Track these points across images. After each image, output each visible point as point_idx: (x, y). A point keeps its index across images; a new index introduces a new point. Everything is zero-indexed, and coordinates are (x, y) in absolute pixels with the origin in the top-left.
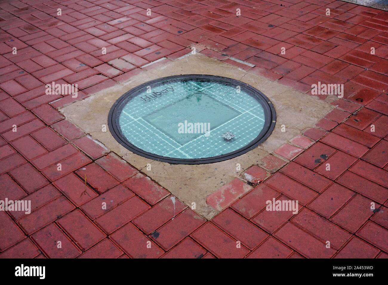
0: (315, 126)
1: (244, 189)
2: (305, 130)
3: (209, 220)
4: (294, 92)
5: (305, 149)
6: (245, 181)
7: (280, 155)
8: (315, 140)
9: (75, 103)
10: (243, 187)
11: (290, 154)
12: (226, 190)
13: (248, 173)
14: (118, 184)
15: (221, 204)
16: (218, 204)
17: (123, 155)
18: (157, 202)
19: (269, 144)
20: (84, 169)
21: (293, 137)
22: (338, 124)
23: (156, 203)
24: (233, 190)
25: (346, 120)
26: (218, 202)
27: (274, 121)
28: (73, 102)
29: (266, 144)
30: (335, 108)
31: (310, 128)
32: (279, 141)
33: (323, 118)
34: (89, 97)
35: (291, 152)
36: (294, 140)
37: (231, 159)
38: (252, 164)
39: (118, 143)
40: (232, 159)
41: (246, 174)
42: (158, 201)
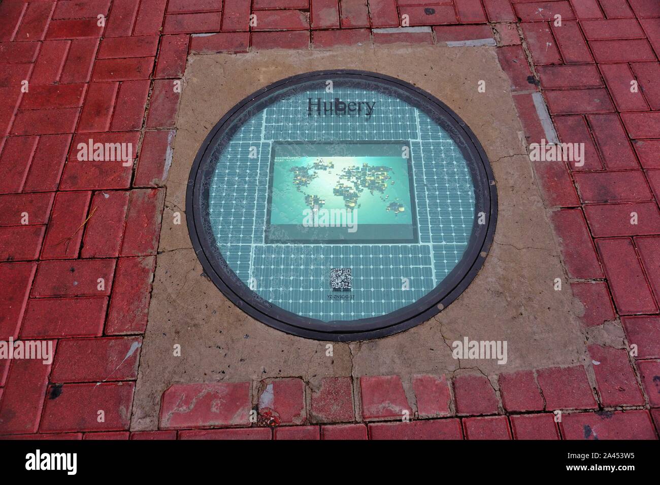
0: (496, 377)
1: (236, 415)
2: (466, 374)
3: (131, 430)
4: (556, 261)
5: (417, 416)
6: (255, 399)
7: (361, 393)
8: (457, 411)
9: (218, 54)
10: (239, 409)
11: (380, 406)
12: (210, 393)
13: (274, 388)
14: (112, 257)
15: (177, 416)
16: (173, 411)
17: (169, 206)
18: (115, 334)
19: (374, 352)
20: (107, 196)
21: (427, 372)
22: (545, 409)
23: (111, 334)
24: (219, 402)
25: (570, 412)
26: (176, 409)
27: (440, 306)
28: (219, 51)
29: (370, 350)
30: (586, 364)
31: (479, 375)
32: (397, 360)
33: (534, 370)
34: (245, 54)
35: (386, 404)
36: (421, 380)
37: (287, 333)
38: (303, 374)
39: (187, 176)
40: (289, 336)
41: (270, 387)
42: (118, 334)
